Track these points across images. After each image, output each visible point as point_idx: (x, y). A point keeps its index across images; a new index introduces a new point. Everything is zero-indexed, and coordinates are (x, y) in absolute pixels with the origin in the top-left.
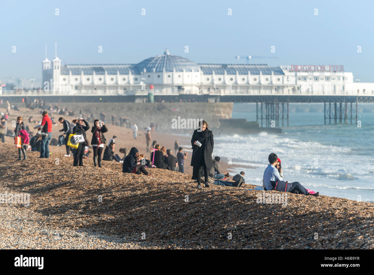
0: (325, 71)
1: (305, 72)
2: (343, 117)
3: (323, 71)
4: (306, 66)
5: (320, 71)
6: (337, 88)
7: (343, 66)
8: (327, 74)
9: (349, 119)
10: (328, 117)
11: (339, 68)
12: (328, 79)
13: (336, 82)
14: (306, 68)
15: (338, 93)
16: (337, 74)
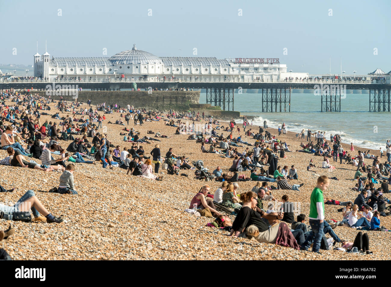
0: (264, 63)
1: (247, 64)
2: (278, 101)
3: (262, 63)
4: (248, 59)
5: (260, 63)
6: (274, 77)
7: (279, 59)
8: (266, 66)
9: (283, 102)
10: (266, 101)
11: (275, 61)
12: (266, 70)
13: (273, 72)
14: (248, 61)
15: (275, 81)
16: (274, 65)
